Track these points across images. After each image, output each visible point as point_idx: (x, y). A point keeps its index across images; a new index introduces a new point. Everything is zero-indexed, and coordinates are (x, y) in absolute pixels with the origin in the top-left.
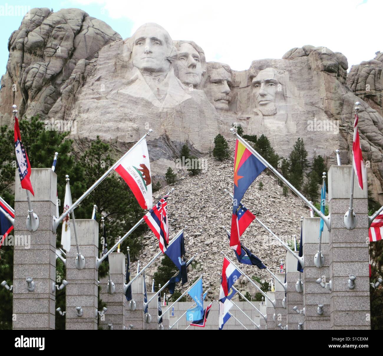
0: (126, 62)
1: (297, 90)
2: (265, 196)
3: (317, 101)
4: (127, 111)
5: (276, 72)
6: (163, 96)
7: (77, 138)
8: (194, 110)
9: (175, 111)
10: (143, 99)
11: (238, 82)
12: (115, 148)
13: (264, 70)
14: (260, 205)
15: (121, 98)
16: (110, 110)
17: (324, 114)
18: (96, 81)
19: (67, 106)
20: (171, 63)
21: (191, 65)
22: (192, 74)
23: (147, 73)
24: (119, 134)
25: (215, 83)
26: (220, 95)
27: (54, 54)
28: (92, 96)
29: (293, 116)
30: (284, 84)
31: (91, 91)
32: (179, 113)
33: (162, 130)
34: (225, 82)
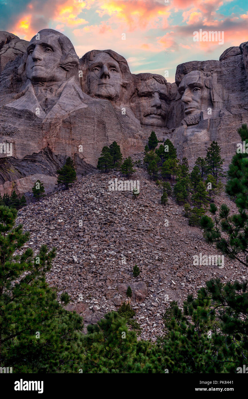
0: (21, 75)
1: (226, 92)
3: (246, 103)
5: (202, 74)
6: (49, 106)
8: (89, 121)
9: (61, 121)
10: (26, 111)
11: (175, 94)
20: (67, 71)
22: (104, 85)
23: (38, 84)
25: (145, 96)
26: (149, 109)
29: (216, 121)
30: (211, 87)
32: (67, 123)
33: (44, 143)
34: (156, 95)
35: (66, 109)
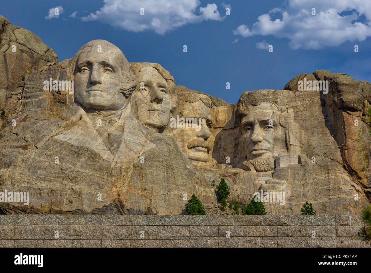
0: (65, 95)
5: (275, 109)
6: (115, 145)
9: (132, 166)
10: (87, 149)
11: (222, 120)
13: (259, 106)
16: (41, 164)
17: (342, 170)
18: (21, 122)
20: (127, 97)
21: (155, 99)
22: (156, 112)
23: (93, 112)
26: (195, 140)
28: (16, 144)
31: (15, 136)
32: (138, 168)
33: (114, 193)
34: (204, 122)
35: (135, 151)
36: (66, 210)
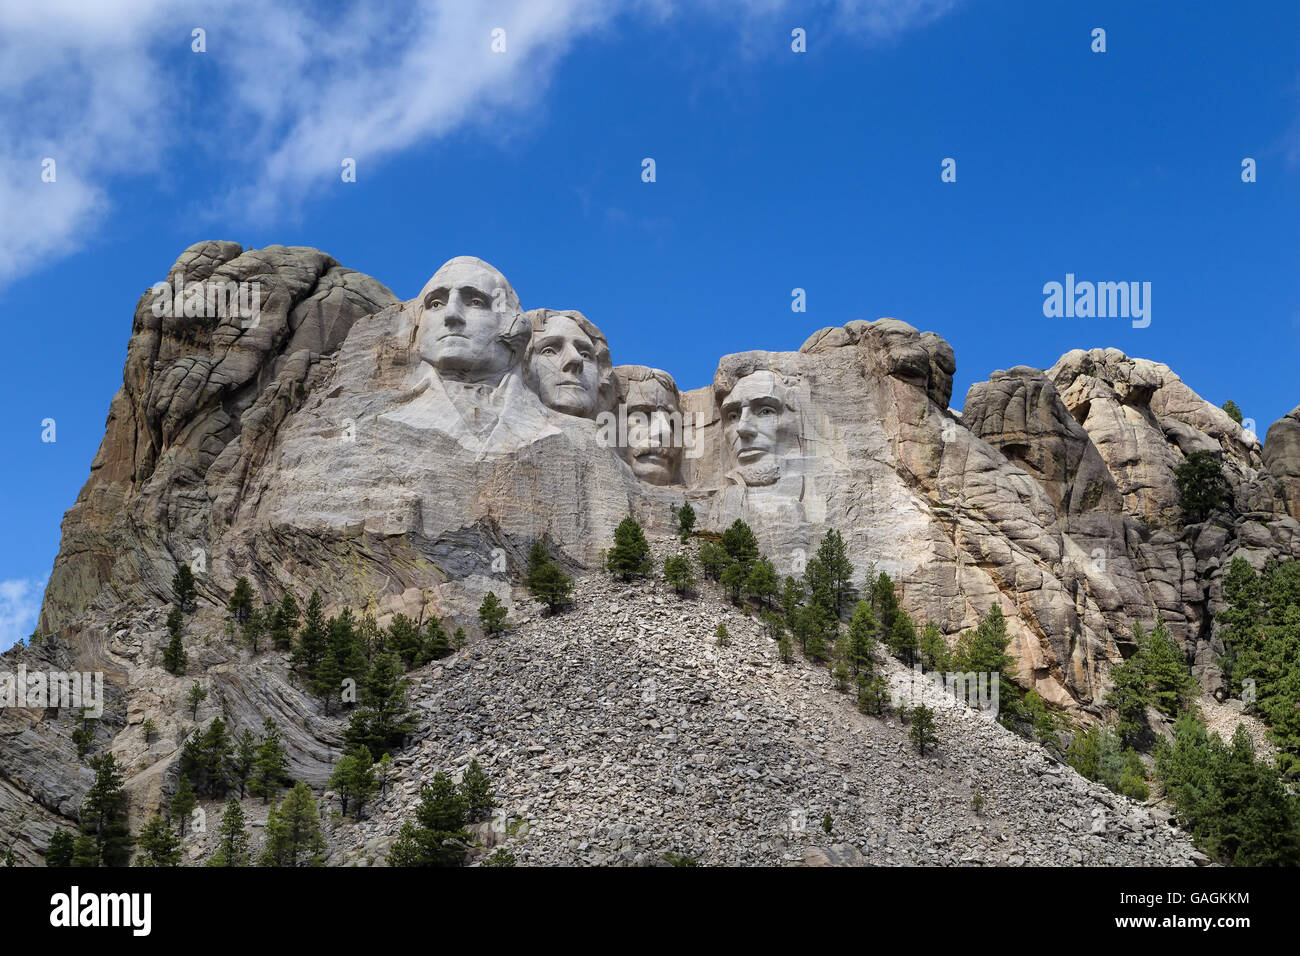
0: (404, 351)
1: (830, 422)
2: (731, 660)
3: (878, 447)
4: (393, 460)
5: (778, 381)
6: (486, 426)
7: (267, 529)
8: (565, 463)
9: (515, 462)
10: (436, 433)
12: (359, 548)
13: (750, 377)
14: (713, 681)
15: (385, 431)
16: (352, 458)
17: (896, 477)
18: (328, 397)
19: (255, 455)
20: (513, 351)
21: (570, 364)
22: (571, 386)
23: (451, 374)
24: (368, 514)
27: (235, 340)
28: (313, 430)
29: (819, 481)
30: (797, 408)
31: (314, 418)
32: (528, 466)
33: (481, 507)
36: (390, 532)
